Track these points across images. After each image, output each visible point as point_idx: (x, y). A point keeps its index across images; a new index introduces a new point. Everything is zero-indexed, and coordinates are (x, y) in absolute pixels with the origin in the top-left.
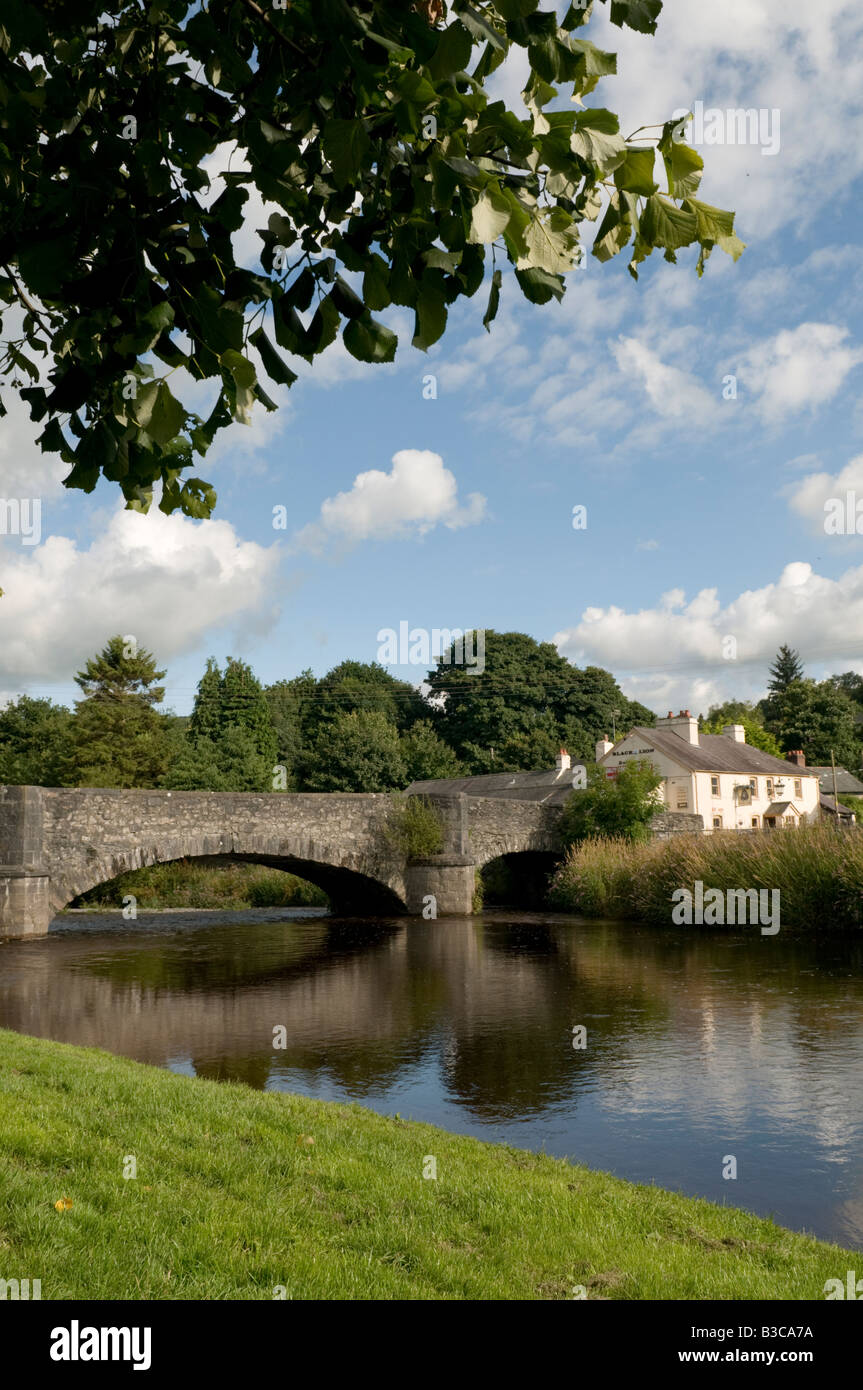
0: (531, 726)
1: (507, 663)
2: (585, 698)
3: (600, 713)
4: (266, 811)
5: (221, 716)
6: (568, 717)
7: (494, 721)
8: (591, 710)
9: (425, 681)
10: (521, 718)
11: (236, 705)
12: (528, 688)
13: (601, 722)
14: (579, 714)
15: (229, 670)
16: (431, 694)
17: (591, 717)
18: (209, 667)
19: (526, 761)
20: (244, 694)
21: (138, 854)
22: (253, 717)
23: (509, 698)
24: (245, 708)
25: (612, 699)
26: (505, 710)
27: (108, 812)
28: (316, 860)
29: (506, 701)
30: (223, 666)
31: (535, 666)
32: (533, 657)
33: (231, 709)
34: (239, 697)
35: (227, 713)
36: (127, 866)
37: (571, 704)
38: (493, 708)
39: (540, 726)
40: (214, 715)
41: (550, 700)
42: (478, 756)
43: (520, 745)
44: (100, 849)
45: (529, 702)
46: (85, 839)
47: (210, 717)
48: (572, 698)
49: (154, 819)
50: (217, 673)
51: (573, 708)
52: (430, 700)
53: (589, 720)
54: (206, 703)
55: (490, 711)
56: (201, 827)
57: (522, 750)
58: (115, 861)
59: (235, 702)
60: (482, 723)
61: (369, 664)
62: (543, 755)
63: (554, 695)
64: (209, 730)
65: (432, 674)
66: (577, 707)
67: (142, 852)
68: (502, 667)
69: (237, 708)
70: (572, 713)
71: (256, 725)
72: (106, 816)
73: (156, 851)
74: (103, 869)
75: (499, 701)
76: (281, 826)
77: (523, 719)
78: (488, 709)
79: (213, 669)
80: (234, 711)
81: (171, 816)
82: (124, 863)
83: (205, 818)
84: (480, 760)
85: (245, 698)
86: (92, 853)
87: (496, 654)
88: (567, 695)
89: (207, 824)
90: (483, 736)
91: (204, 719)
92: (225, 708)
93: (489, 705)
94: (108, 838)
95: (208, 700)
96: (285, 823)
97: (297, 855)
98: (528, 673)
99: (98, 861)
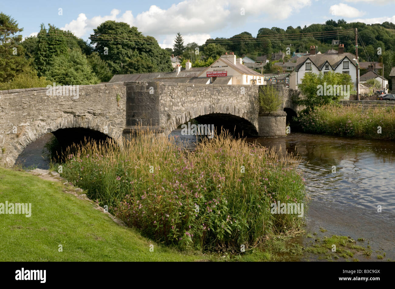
0: (131, 56)
1: (122, 33)
2: (148, 46)
3: (154, 52)
4: (222, 93)
5: (49, 48)
6: (143, 53)
7: (118, 53)
8: (150, 51)
9: (89, 38)
10: (127, 53)
11: (55, 43)
12: (130, 43)
13: (154, 55)
14: (146, 52)
15: (50, 30)
16: (91, 43)
17: (150, 53)
18: (42, 27)
19: (136, 68)
20: (57, 39)
21: (184, 116)
22: (62, 49)
23: (124, 45)
24: (58, 45)
25: (157, 47)
26: (123, 50)
27: (174, 95)
28: (236, 115)
29: (122, 47)
30: (47, 28)
31: (131, 34)
32: (130, 31)
33: (53, 45)
34: (56, 40)
35: (51, 46)
36: (181, 122)
37: (143, 48)
38: (118, 49)
39: (134, 55)
40: (46, 47)
41: (137, 47)
42: (113, 66)
43: (134, 62)
44: (172, 114)
45: (129, 47)
46: (166, 109)
47: (44, 48)
48: (144, 46)
49: (189, 98)
50: (45, 30)
51: (144, 50)
52: (91, 45)
53: (150, 54)
54: (42, 42)
55: (117, 50)
56: (204, 101)
57: (135, 64)
58: (177, 120)
59: (54, 42)
60: (114, 54)
61: (67, 31)
62: (142, 66)
63: (138, 45)
64: (44, 53)
65: (92, 35)
66: (146, 50)
67: (185, 114)
68: (120, 34)
69: (55, 45)
70: (144, 52)
71: (64, 52)
72: (173, 97)
73: (190, 113)
74: (173, 124)
75: (120, 46)
76: (226, 100)
77: (128, 53)
78: (116, 49)
79: (43, 28)
80: (55, 46)
81: (194, 96)
82: (180, 120)
83: (205, 97)
84: (114, 67)
85: (58, 41)
86: (169, 116)
87: (118, 29)
88: (142, 45)
89: (206, 100)
90: (114, 59)
91: (42, 49)
92: (49, 44)
93: (117, 48)
94: (175, 108)
95: (43, 41)
96: (227, 98)
97: (231, 113)
98: (129, 37)
99: (171, 120)
